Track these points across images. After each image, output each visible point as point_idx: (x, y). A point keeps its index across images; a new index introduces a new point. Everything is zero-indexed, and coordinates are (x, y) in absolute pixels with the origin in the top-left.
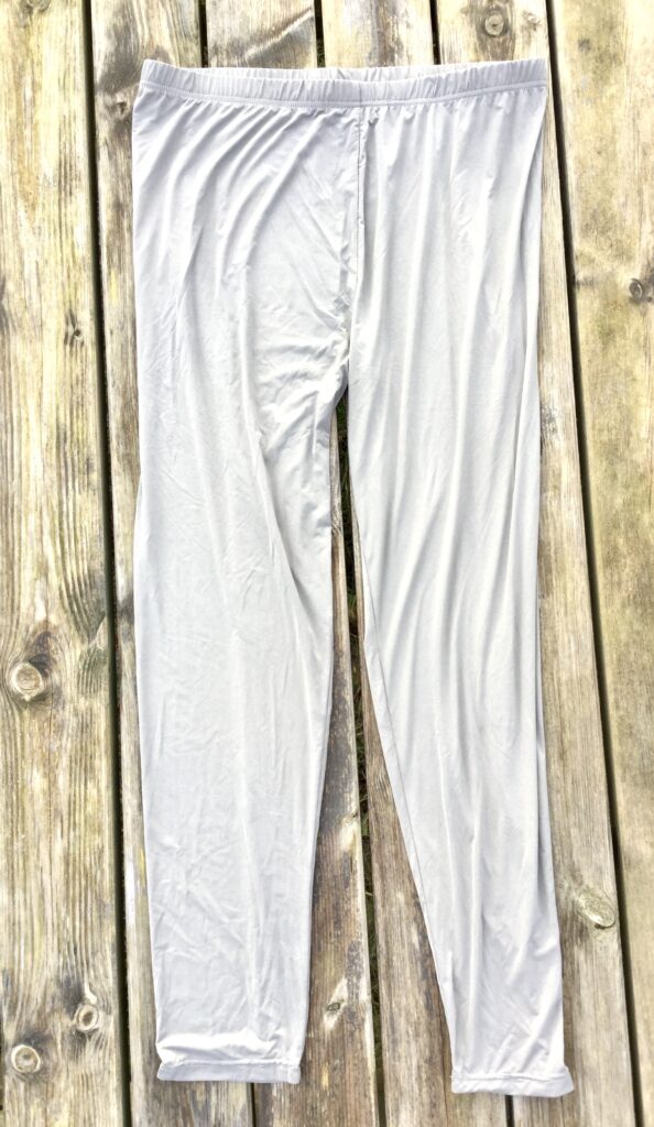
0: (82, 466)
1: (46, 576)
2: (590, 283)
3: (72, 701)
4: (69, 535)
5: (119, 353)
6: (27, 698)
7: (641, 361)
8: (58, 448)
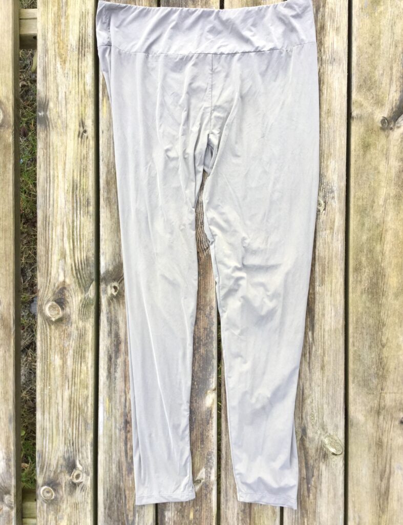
0: (85, 202)
1: (65, 258)
2: (360, 118)
3: (75, 323)
4: (77, 239)
5: (106, 143)
6: (53, 319)
7: (384, 162)
8: (73, 192)
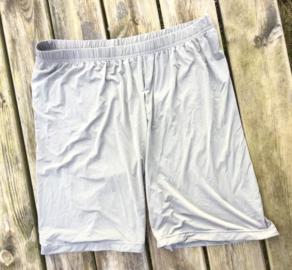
0: (14, 161)
1: (7, 211)
2: (235, 41)
3: (25, 265)
4: (13, 193)
5: (23, 107)
6: (7, 265)
7: (264, 77)
8: (3, 154)
